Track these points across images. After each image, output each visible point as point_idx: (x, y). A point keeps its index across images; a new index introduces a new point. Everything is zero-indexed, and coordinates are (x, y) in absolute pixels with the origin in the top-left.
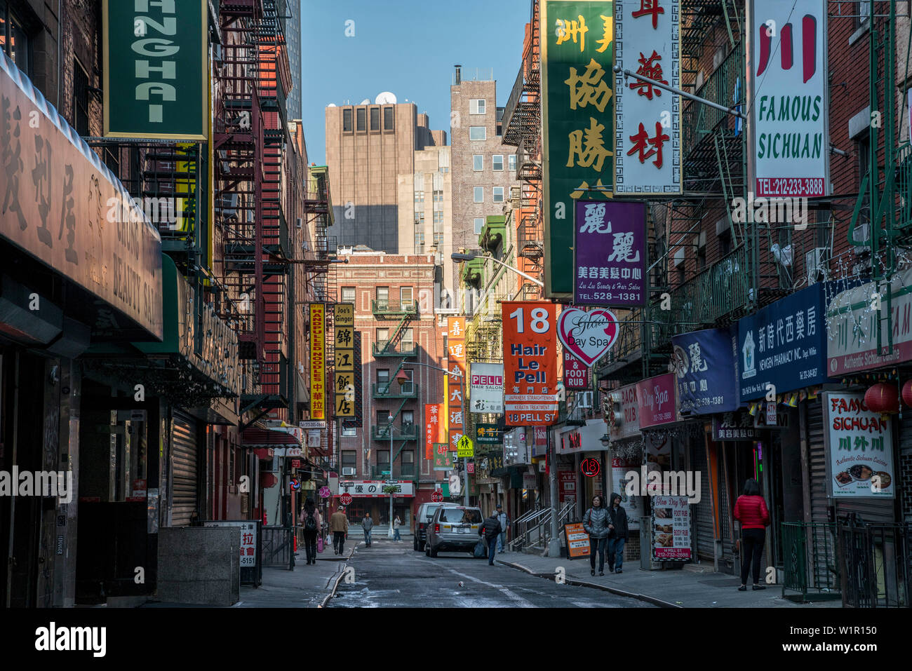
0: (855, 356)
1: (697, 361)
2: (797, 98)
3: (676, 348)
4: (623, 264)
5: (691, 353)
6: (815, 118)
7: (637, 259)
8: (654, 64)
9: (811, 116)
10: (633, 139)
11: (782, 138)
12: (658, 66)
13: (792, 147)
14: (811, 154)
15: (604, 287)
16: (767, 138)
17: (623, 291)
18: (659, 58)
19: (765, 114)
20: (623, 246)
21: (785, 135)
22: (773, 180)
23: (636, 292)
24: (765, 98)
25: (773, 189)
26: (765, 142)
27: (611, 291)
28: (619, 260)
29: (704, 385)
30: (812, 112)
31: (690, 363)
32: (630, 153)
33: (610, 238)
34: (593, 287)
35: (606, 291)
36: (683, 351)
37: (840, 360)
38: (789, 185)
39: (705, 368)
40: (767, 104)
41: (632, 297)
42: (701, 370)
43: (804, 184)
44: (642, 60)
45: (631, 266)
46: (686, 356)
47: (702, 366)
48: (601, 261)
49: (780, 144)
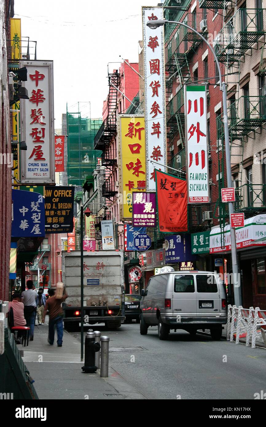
0: (216, 248)
1: (172, 245)
2: (200, 174)
3: (166, 240)
4: (148, 213)
5: (170, 242)
6: (205, 179)
7: (153, 211)
8: (158, 150)
9: (204, 179)
10: (152, 174)
11: (196, 185)
12: (159, 150)
13: (199, 188)
14: (204, 190)
15: (142, 221)
16: (192, 185)
17: (149, 222)
18: (160, 148)
19: (191, 178)
20: (148, 207)
21: (197, 185)
22: (194, 197)
23: (153, 222)
24: (191, 174)
25: (194, 200)
26: (191, 186)
27: (145, 222)
28: (147, 212)
29: (174, 253)
30: (205, 178)
31: (170, 246)
32: (151, 179)
33: (144, 204)
34: (139, 221)
35: (143, 222)
36: (168, 242)
37: (213, 249)
38: (198, 199)
39: (174, 248)
40: (192, 175)
41: (152, 224)
42: (173, 248)
43: (202, 199)
44: (154, 149)
45: (151, 214)
46: (168, 244)
47: (173, 247)
48: (141, 213)
49: (196, 187)
